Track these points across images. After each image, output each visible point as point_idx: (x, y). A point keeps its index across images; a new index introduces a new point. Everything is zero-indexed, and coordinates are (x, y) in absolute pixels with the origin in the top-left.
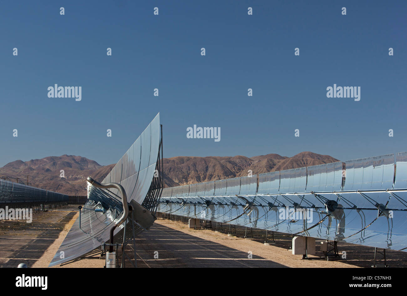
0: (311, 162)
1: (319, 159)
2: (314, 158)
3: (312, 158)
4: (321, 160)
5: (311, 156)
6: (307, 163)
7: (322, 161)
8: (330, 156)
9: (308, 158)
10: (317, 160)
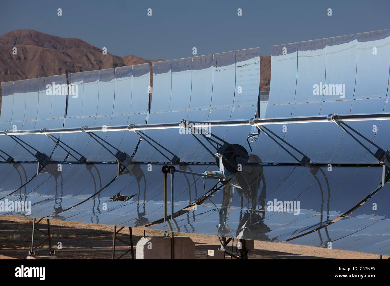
0: (34, 56)
1: (56, 48)
2: (43, 46)
3: (38, 45)
4: (61, 50)
5: (36, 40)
6: (25, 58)
7: (63, 53)
8: (82, 42)
9: (28, 46)
10: (52, 49)
